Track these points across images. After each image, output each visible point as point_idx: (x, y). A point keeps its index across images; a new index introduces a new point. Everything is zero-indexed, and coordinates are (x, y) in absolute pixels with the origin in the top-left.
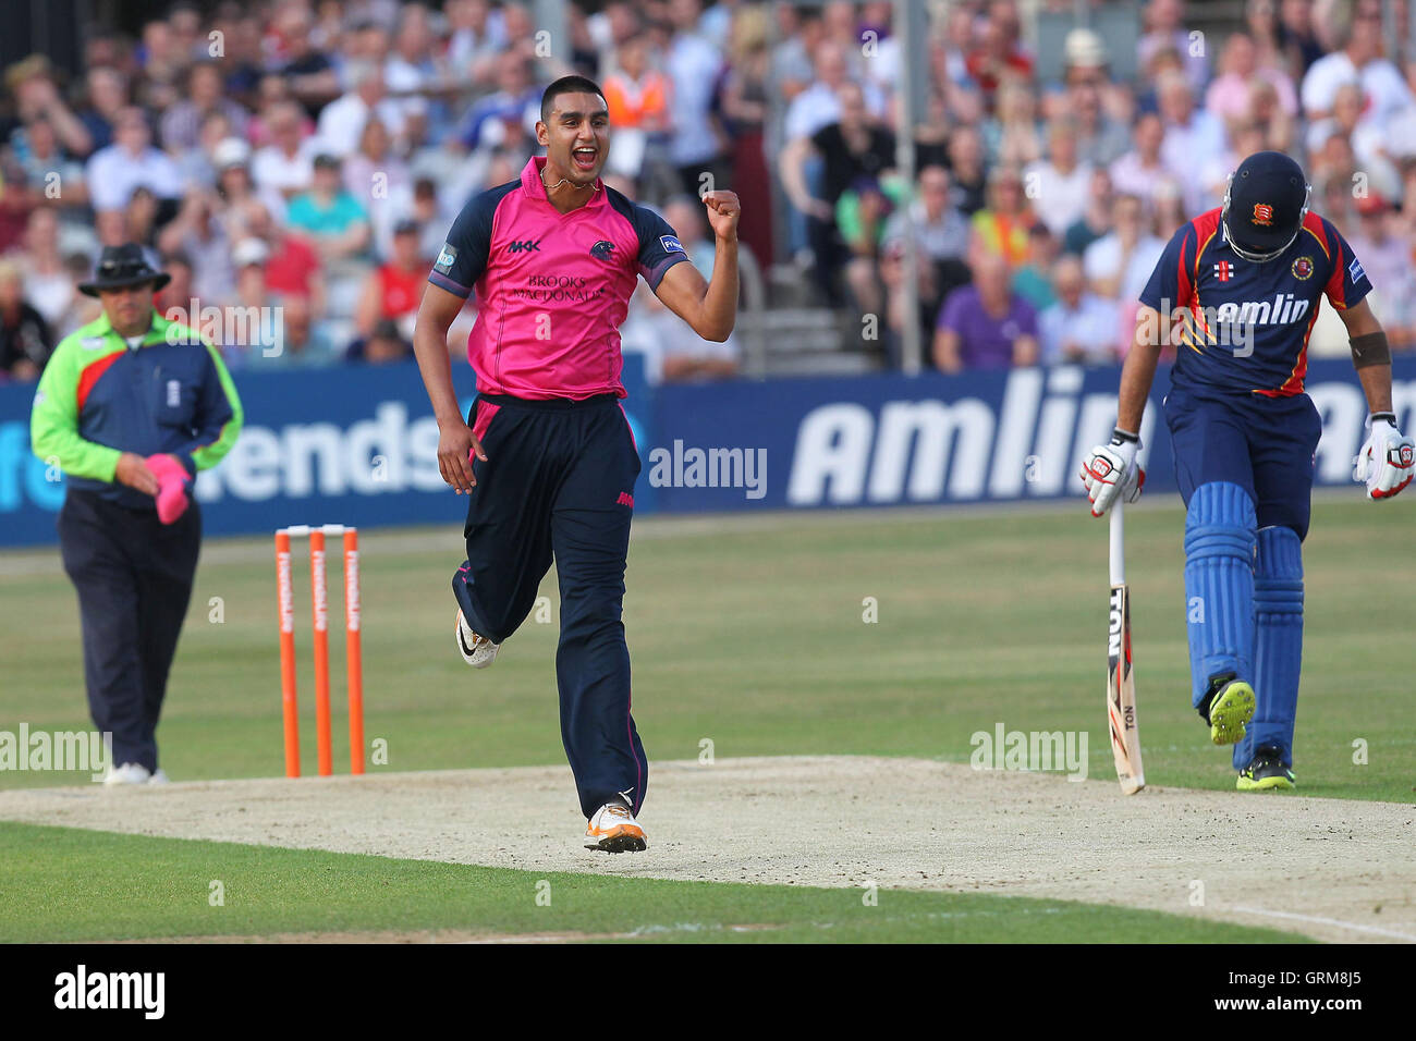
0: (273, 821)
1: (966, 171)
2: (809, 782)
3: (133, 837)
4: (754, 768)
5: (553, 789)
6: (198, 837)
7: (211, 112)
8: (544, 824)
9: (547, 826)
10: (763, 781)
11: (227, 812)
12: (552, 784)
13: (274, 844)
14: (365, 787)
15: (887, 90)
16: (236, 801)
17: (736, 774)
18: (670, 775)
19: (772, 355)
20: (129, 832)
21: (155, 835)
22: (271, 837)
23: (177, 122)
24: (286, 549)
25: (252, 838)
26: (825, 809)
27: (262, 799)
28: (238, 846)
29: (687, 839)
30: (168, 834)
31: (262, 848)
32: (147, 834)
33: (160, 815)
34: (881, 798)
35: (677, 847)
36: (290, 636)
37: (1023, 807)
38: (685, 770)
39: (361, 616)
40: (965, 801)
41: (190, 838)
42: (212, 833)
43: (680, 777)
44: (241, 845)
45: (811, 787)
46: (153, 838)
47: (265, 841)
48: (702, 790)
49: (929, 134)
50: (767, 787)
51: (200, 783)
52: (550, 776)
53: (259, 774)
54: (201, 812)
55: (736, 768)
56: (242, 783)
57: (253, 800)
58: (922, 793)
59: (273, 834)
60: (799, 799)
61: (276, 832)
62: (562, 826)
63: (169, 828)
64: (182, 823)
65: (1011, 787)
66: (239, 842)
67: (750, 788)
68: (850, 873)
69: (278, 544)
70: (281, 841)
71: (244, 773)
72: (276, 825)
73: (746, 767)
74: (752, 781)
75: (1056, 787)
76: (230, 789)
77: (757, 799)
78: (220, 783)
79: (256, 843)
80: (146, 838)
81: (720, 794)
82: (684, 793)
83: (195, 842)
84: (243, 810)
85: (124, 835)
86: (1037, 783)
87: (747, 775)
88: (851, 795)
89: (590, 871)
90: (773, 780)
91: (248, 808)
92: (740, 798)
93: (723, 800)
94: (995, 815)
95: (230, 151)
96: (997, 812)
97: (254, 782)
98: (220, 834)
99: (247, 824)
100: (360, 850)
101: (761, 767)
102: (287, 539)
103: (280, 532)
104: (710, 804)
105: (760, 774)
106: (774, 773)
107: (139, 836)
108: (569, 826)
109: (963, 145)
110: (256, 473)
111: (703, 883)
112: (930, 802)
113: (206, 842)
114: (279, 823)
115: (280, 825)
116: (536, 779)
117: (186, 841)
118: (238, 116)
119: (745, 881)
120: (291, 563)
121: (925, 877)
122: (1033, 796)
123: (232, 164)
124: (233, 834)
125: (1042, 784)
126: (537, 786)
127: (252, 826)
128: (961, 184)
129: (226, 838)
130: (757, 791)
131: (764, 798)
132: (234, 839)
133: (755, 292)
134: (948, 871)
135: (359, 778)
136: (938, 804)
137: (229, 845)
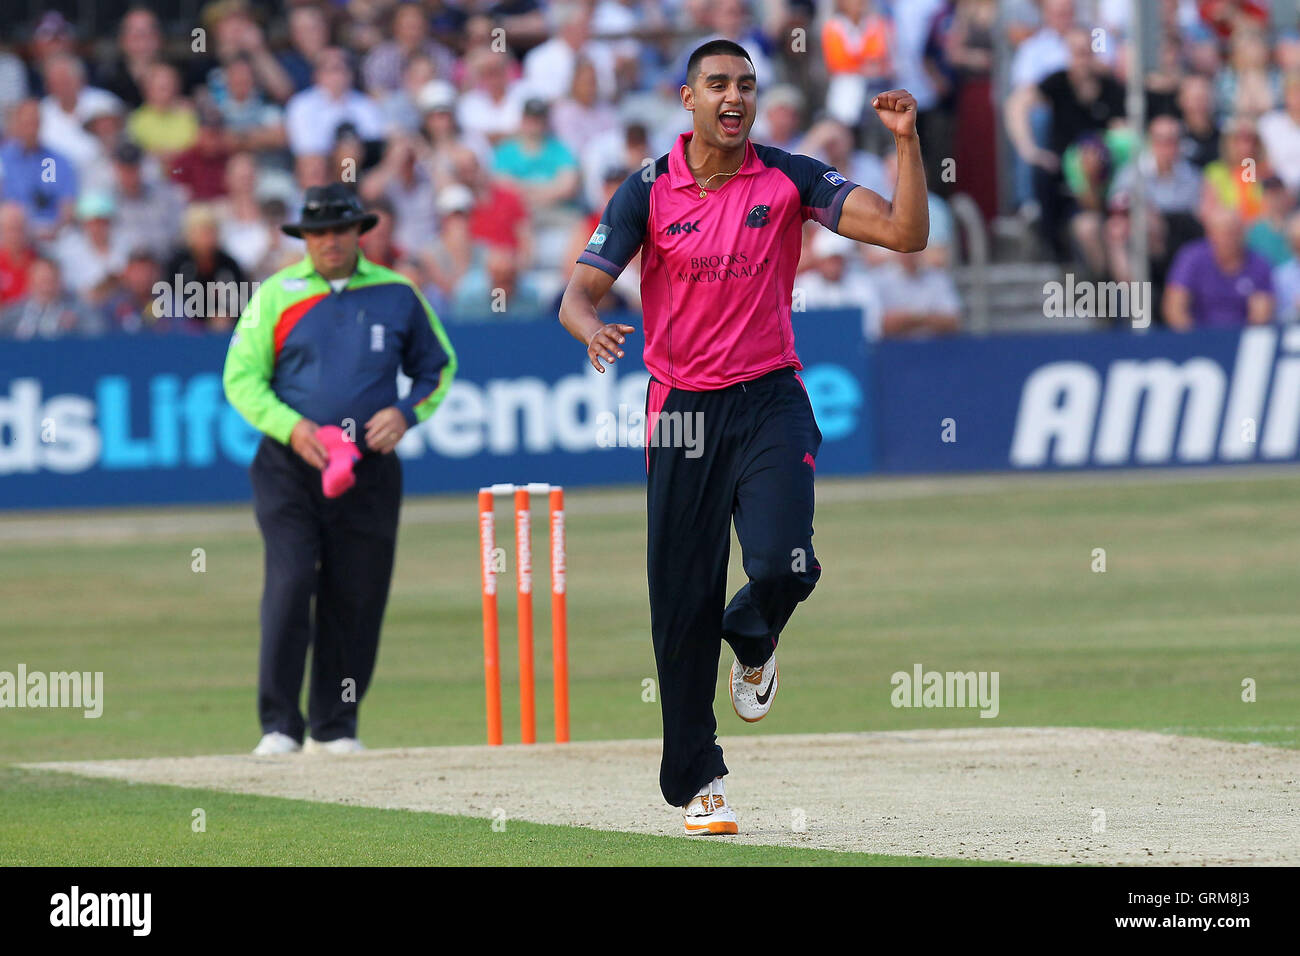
0: (474, 791)
1: (1198, 121)
2: (1030, 754)
3: (329, 806)
4: (975, 739)
5: (765, 760)
6: (395, 806)
7: (416, 53)
8: (755, 795)
9: (758, 797)
10: (983, 753)
11: (426, 780)
12: (764, 755)
13: (474, 814)
14: (569, 755)
15: (1117, 36)
16: (436, 769)
17: (956, 746)
18: (886, 746)
19: (995, 311)
20: (324, 801)
21: (352, 803)
22: (472, 807)
23: (381, 63)
24: (490, 508)
25: (452, 808)
26: (1047, 782)
27: (462, 768)
28: (437, 816)
29: (903, 813)
30: (365, 803)
31: (463, 818)
32: (343, 803)
33: (356, 783)
34: (1105, 771)
35: (894, 821)
36: (493, 599)
37: (1252, 782)
38: (902, 741)
39: (565, 578)
40: (1193, 775)
41: (388, 807)
42: (411, 803)
43: (897, 748)
44: (441, 815)
45: (1032, 759)
46: (349, 807)
47: (465, 811)
48: (919, 762)
49: (1160, 82)
50: (987, 759)
51: (399, 751)
52: (760, 745)
53: (459, 742)
54: (398, 781)
55: (956, 739)
56: (441, 750)
57: (454, 768)
58: (1147, 767)
59: (474, 804)
60: (1021, 772)
61: (475, 802)
62: (773, 798)
63: (366, 796)
64: (380, 792)
65: (1241, 761)
66: (438, 812)
67: (969, 760)
68: (1073, 849)
69: (481, 503)
70: (482, 812)
71: (443, 741)
72: (476, 794)
73: (965, 739)
74: (971, 753)
75: (1287, 762)
76: (429, 756)
77: (976, 772)
78: (420, 751)
79: (456, 813)
80: (341, 807)
81: (939, 767)
82: (900, 765)
83: (393, 812)
84: (442, 779)
85: (319, 804)
86: (1267, 757)
87: (966, 746)
88: (1074, 769)
89: (803, 845)
90: (993, 752)
91: (447, 777)
92: (959, 771)
93: (941, 772)
94: (1223, 790)
95: (435, 94)
96: (1225, 787)
97: (454, 749)
98: (419, 803)
99: (447, 794)
100: (564, 822)
101: (981, 738)
102: (491, 498)
103: (484, 491)
104: (928, 776)
105: (981, 746)
106: (994, 744)
107: (335, 804)
108: (781, 798)
109: (1194, 93)
110: (459, 428)
111: (919, 858)
112: (1156, 776)
113: (404, 812)
114: (480, 792)
115: (481, 795)
116: (747, 749)
117: (382, 811)
118: (443, 58)
119: (963, 857)
120: (494, 523)
121: (1150, 854)
122: (1263, 771)
123: (439, 106)
124: (431, 804)
125: (1272, 759)
126: (748, 757)
127: (452, 796)
128: (1191, 135)
129: (425, 808)
130: (977, 763)
131: (983, 771)
132: (434, 809)
133: (978, 244)
134: (1175, 849)
135: (564, 746)
136: (1164, 779)
137: (427, 814)
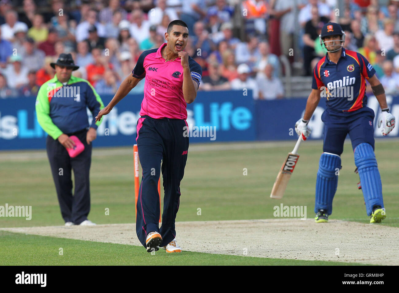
0: (131, 237)
1: (357, 33)
2: (302, 227)
3: (87, 241)
4: (285, 222)
5: (221, 228)
6: (107, 242)
8: (218, 239)
10: (288, 226)
11: (117, 234)
12: (220, 226)
13: (131, 244)
16: (120, 230)
17: (279, 224)
18: (258, 224)
19: (293, 91)
20: (86, 240)
21: (94, 241)
25: (124, 243)
26: (307, 235)
27: (128, 230)
28: (120, 245)
29: (263, 244)
30: (98, 241)
31: (128, 245)
32: (91, 241)
33: (96, 234)
34: (325, 232)
35: (260, 247)
36: (138, 178)
37: (371, 235)
38: (263, 222)
40: (352, 233)
41: (105, 242)
42: (112, 241)
43: (261, 225)
44: (121, 244)
45: (303, 228)
46: (93, 242)
47: (129, 243)
48: (268, 229)
49: (344, 21)
50: (289, 228)
51: (109, 225)
52: (220, 223)
53: (127, 222)
54: (108, 234)
55: (279, 222)
56: (122, 225)
57: (125, 230)
58: (338, 231)
59: (131, 241)
60: (299, 232)
61: (132, 240)
62: (223, 240)
63: (98, 239)
64: (103, 237)
65: (367, 229)
66: (120, 244)
67: (283, 228)
68: (315, 256)
69: (134, 149)
70: (134, 243)
71: (122, 222)
72: (132, 238)
73: (283, 222)
74: (284, 226)
75: (381, 229)
76: (118, 226)
77: (286, 232)
78: (115, 225)
79: (126, 244)
80: (91, 242)
81: (274, 230)
82: (262, 230)
83: (106, 243)
84: (122, 233)
85: (84, 241)
86: (375, 228)
87: (282, 224)
88: (316, 231)
89: (232, 254)
90: (291, 226)
91: (123, 233)
92: (280, 232)
93: (275, 232)
94: (361, 238)
95: (124, 24)
97: (125, 224)
99: (123, 238)
101: (287, 222)
104: (271, 233)
105: (287, 224)
106: (291, 224)
107: (89, 241)
108: (226, 240)
109: (355, 25)
111: (268, 258)
112: (341, 234)
113: (110, 243)
116: (216, 225)
117: (103, 243)
118: (124, 14)
119: (281, 258)
121: (339, 257)
122: (374, 232)
123: (124, 28)
124: (118, 241)
125: (376, 228)
126: (216, 227)
127: (125, 239)
129: (116, 242)
130: (286, 229)
131: (288, 232)
132: (119, 243)
133: (288, 70)
134: (346, 256)
136: (343, 234)
137: (117, 244)
